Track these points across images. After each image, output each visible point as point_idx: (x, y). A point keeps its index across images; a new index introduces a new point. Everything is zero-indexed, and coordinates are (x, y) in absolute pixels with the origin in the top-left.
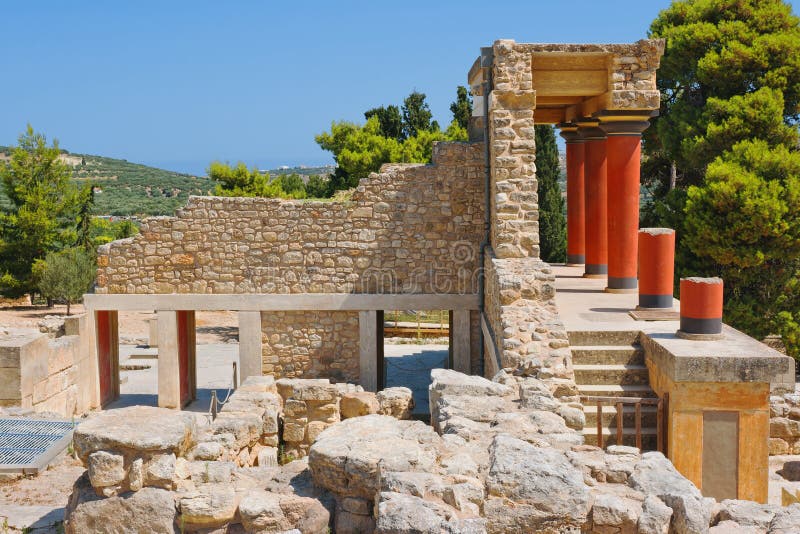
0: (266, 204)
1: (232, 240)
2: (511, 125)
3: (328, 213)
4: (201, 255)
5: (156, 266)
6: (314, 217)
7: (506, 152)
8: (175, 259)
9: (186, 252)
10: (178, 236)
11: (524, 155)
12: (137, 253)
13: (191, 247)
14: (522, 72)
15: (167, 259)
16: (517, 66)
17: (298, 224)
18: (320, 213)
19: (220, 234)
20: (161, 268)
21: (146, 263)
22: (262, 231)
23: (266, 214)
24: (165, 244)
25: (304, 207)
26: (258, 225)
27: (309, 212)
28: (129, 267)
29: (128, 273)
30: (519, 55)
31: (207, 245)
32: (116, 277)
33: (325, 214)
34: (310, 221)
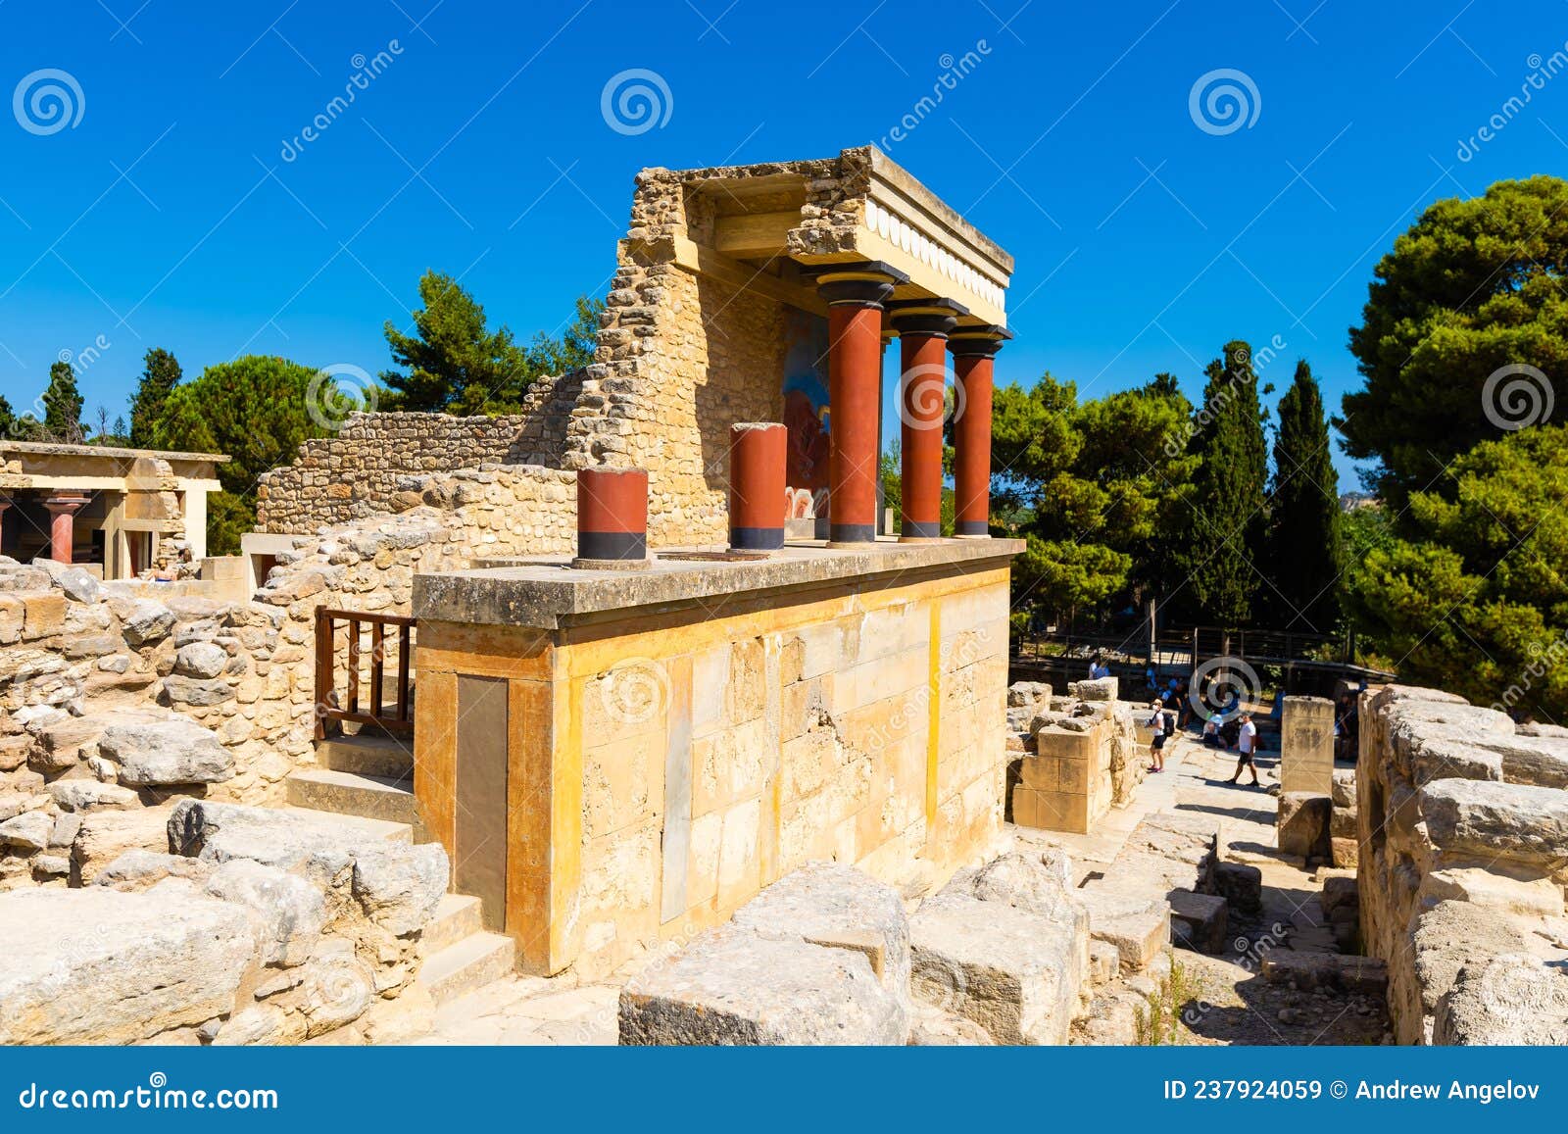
0: (425, 419)
1: (390, 468)
2: (634, 286)
3: (492, 432)
4: (358, 486)
5: (313, 499)
6: (478, 438)
7: (615, 323)
8: (331, 491)
9: (343, 482)
10: (336, 461)
11: (638, 327)
12: (295, 483)
13: (346, 476)
14: (666, 211)
15: (324, 491)
16: (658, 204)
17: (461, 445)
18: (484, 431)
19: (378, 458)
20: (318, 502)
21: (304, 496)
22: (421, 455)
23: (426, 433)
24: (322, 472)
25: (467, 423)
26: (416, 448)
27: (471, 429)
28: (286, 500)
29: (286, 508)
30: (662, 187)
31: (364, 473)
32: (274, 513)
33: (489, 433)
34: (473, 442)
